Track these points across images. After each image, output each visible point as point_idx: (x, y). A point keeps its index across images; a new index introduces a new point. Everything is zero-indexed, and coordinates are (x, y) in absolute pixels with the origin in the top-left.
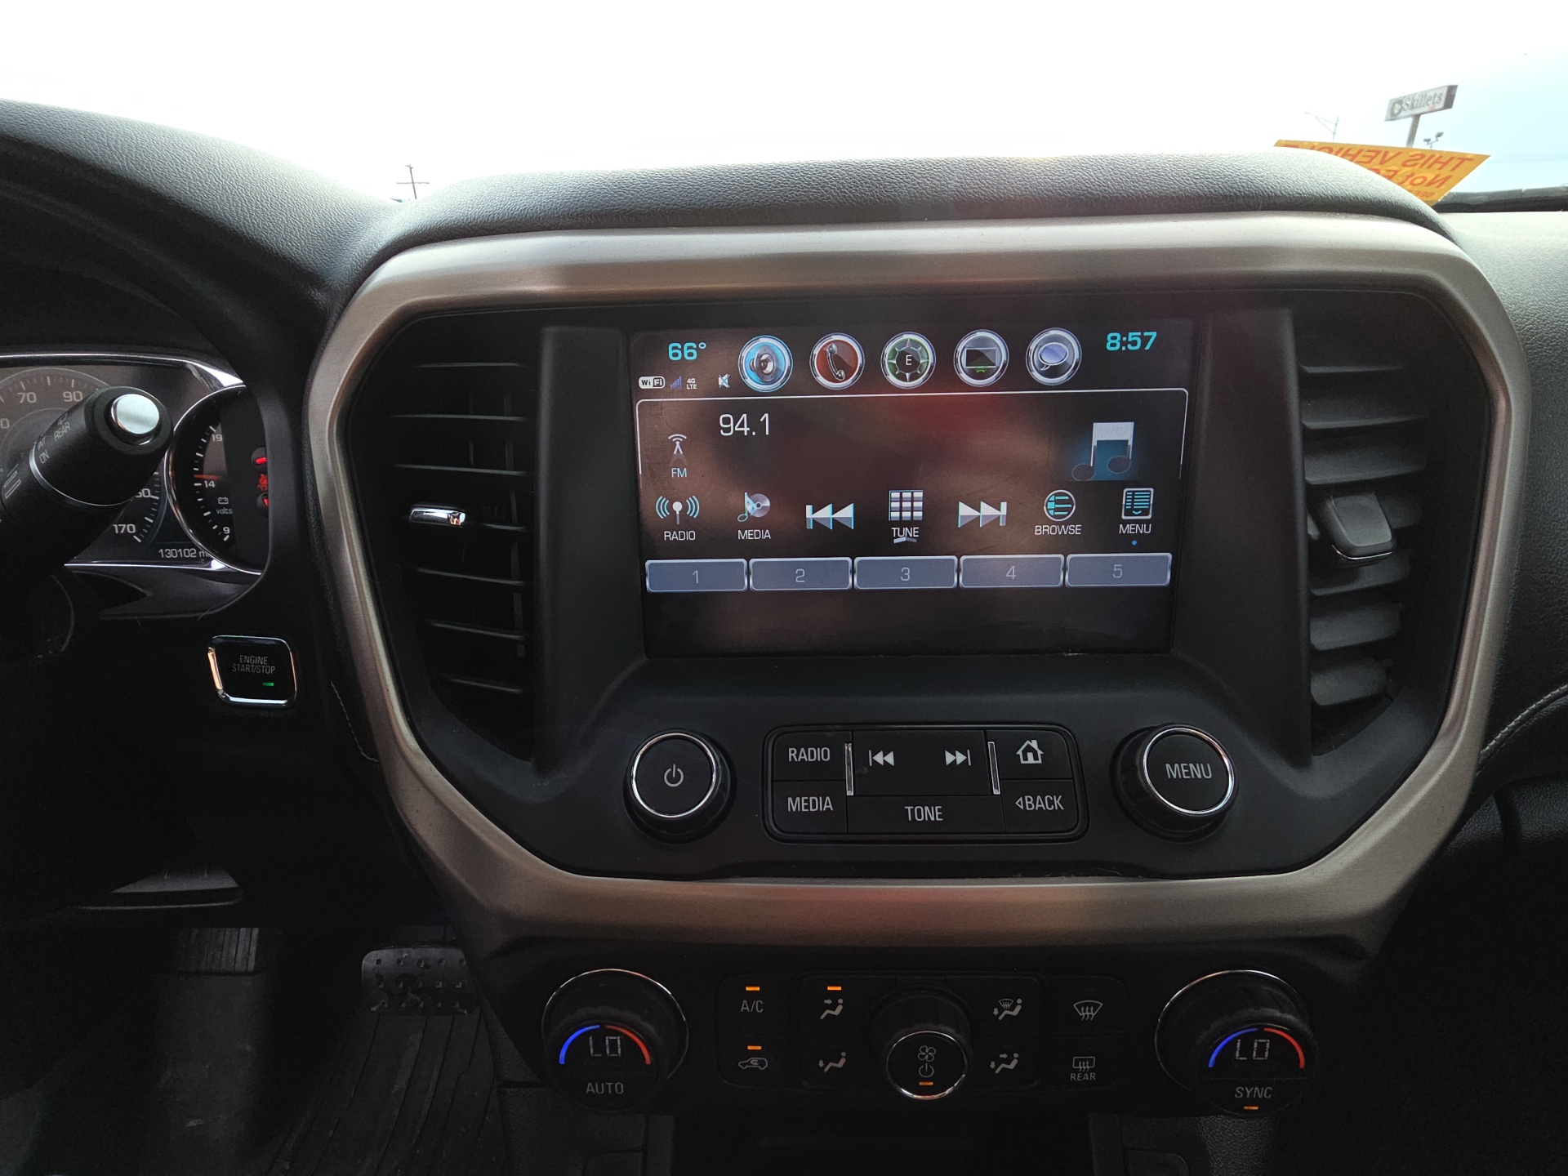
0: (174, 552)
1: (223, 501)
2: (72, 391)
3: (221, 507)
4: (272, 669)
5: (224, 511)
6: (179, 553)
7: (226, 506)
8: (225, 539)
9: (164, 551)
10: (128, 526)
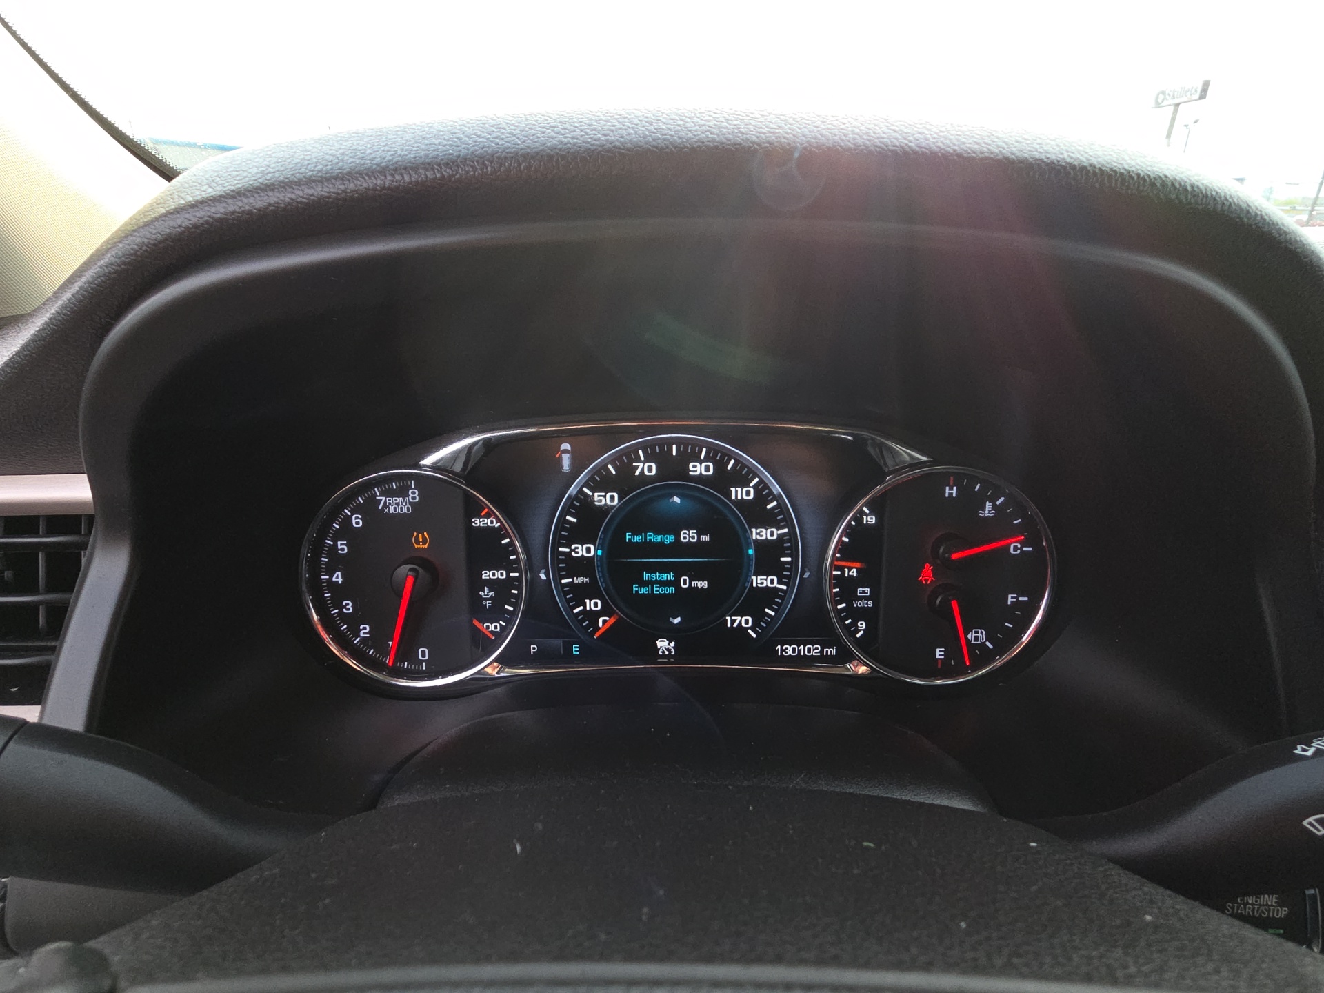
0: (794, 649)
1: (864, 592)
2: (701, 462)
3: (860, 598)
4: (1283, 912)
5: (863, 604)
6: (799, 651)
7: (866, 598)
8: (858, 636)
9: (782, 648)
10: (744, 618)
